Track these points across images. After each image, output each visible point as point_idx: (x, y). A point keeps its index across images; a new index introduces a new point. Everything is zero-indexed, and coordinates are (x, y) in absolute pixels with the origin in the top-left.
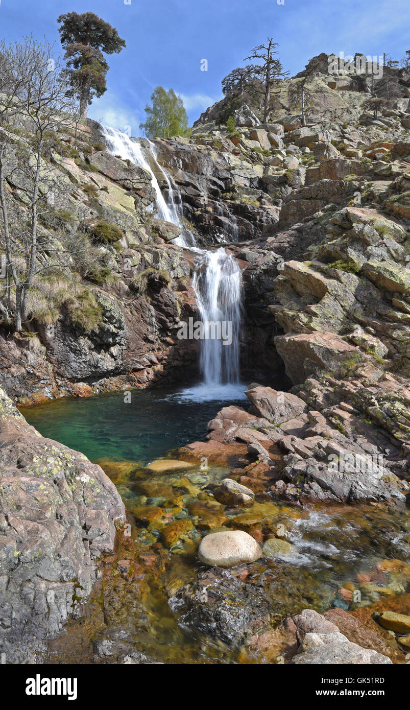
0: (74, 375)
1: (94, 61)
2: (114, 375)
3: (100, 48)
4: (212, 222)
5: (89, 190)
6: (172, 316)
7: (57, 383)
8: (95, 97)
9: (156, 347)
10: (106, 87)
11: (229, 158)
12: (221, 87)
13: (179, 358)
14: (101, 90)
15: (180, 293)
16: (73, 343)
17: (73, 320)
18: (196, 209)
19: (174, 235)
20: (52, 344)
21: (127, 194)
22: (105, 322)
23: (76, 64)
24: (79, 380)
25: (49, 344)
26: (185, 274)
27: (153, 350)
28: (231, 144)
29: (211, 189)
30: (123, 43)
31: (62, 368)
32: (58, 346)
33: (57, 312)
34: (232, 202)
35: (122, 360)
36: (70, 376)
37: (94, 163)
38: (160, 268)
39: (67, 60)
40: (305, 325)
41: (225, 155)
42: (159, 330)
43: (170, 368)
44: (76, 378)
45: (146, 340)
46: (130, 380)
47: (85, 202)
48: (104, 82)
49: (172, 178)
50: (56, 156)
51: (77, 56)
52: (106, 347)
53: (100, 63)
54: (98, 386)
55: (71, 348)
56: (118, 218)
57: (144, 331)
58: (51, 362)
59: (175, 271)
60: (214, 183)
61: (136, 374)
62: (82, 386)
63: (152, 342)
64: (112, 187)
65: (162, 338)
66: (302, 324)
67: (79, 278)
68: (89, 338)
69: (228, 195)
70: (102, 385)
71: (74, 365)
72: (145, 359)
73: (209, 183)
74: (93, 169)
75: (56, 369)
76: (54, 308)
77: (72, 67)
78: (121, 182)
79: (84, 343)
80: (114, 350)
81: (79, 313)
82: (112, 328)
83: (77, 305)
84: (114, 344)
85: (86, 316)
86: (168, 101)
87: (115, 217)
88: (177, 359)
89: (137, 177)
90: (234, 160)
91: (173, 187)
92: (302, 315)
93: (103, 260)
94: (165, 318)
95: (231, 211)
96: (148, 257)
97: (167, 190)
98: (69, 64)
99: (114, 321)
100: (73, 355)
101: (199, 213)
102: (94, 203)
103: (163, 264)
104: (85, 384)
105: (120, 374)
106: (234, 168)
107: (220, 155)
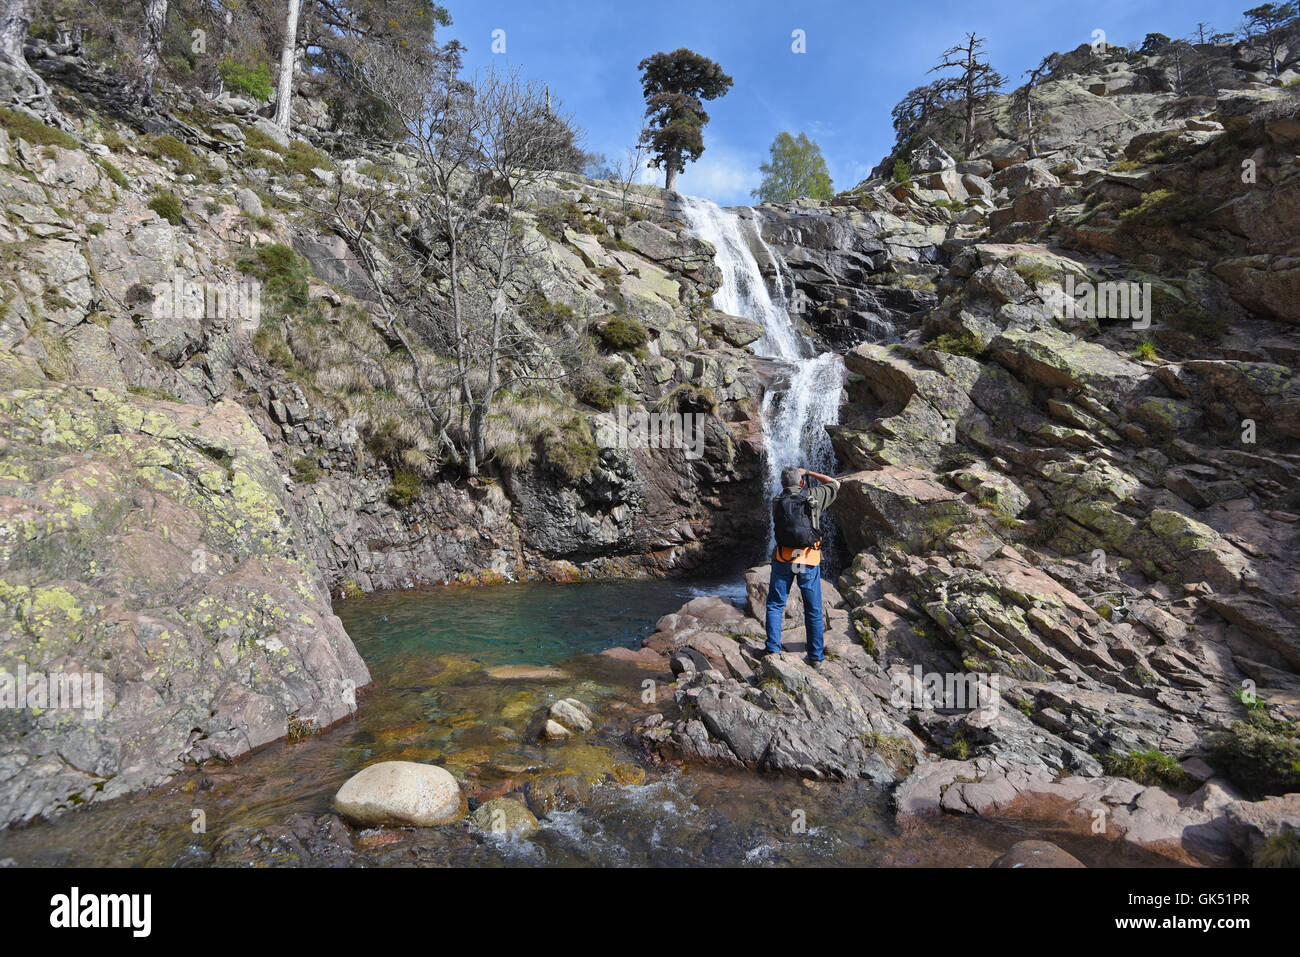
0: (551, 547)
1: (688, 112)
2: (621, 554)
3: (698, 94)
4: (847, 322)
5: (609, 275)
6: (720, 461)
7: (524, 557)
8: (688, 161)
9: (692, 511)
10: (704, 144)
11: (882, 220)
12: (891, 120)
13: (731, 533)
14: (697, 151)
15: (737, 424)
16: (552, 497)
17: (550, 461)
18: (819, 303)
19: (749, 338)
20: (520, 496)
21: (668, 278)
22: (603, 466)
23: (662, 120)
24: (560, 557)
25: (515, 497)
26: (749, 395)
27: (688, 517)
28: (892, 198)
29: (850, 270)
30: (728, 81)
31: (534, 535)
32: (529, 500)
33: (530, 447)
34: (886, 287)
35: (633, 529)
36: (544, 549)
37: (628, 238)
38: (704, 385)
39: (650, 118)
40: (870, 455)
41: (876, 215)
42: (697, 484)
43: (715, 549)
44: (555, 552)
45: (677, 499)
46: (647, 564)
47: (598, 293)
48: (700, 139)
49: (783, 260)
50: (570, 234)
51: (664, 110)
52: (606, 507)
53: (697, 114)
54: (591, 569)
55: (548, 505)
56: (646, 312)
57: (673, 484)
58: (518, 525)
59: (730, 388)
60: (855, 261)
61: (657, 554)
62: (563, 565)
63: (687, 504)
64: (648, 269)
65: (704, 498)
66: (863, 452)
67: (573, 400)
68: (578, 492)
69: (880, 277)
70: (599, 568)
71: (552, 531)
72: (673, 531)
73: (846, 262)
74: (625, 248)
75: (524, 536)
76: (526, 442)
77: (657, 125)
78: (667, 263)
79: (569, 498)
80: (619, 513)
81: (560, 450)
82: (612, 477)
83: (559, 438)
84: (619, 503)
85: (571, 455)
86: (795, 152)
87: (642, 311)
88: (728, 535)
89: (691, 253)
90: (891, 222)
91: (782, 271)
92: (864, 437)
93: (612, 373)
94: (707, 465)
95: (880, 301)
96: (688, 369)
97: (773, 277)
98: (652, 123)
99: (616, 465)
100: (551, 516)
101: (825, 308)
102: (612, 293)
103: (708, 378)
104: (569, 564)
105: (629, 552)
106: (890, 235)
107: (867, 218)
